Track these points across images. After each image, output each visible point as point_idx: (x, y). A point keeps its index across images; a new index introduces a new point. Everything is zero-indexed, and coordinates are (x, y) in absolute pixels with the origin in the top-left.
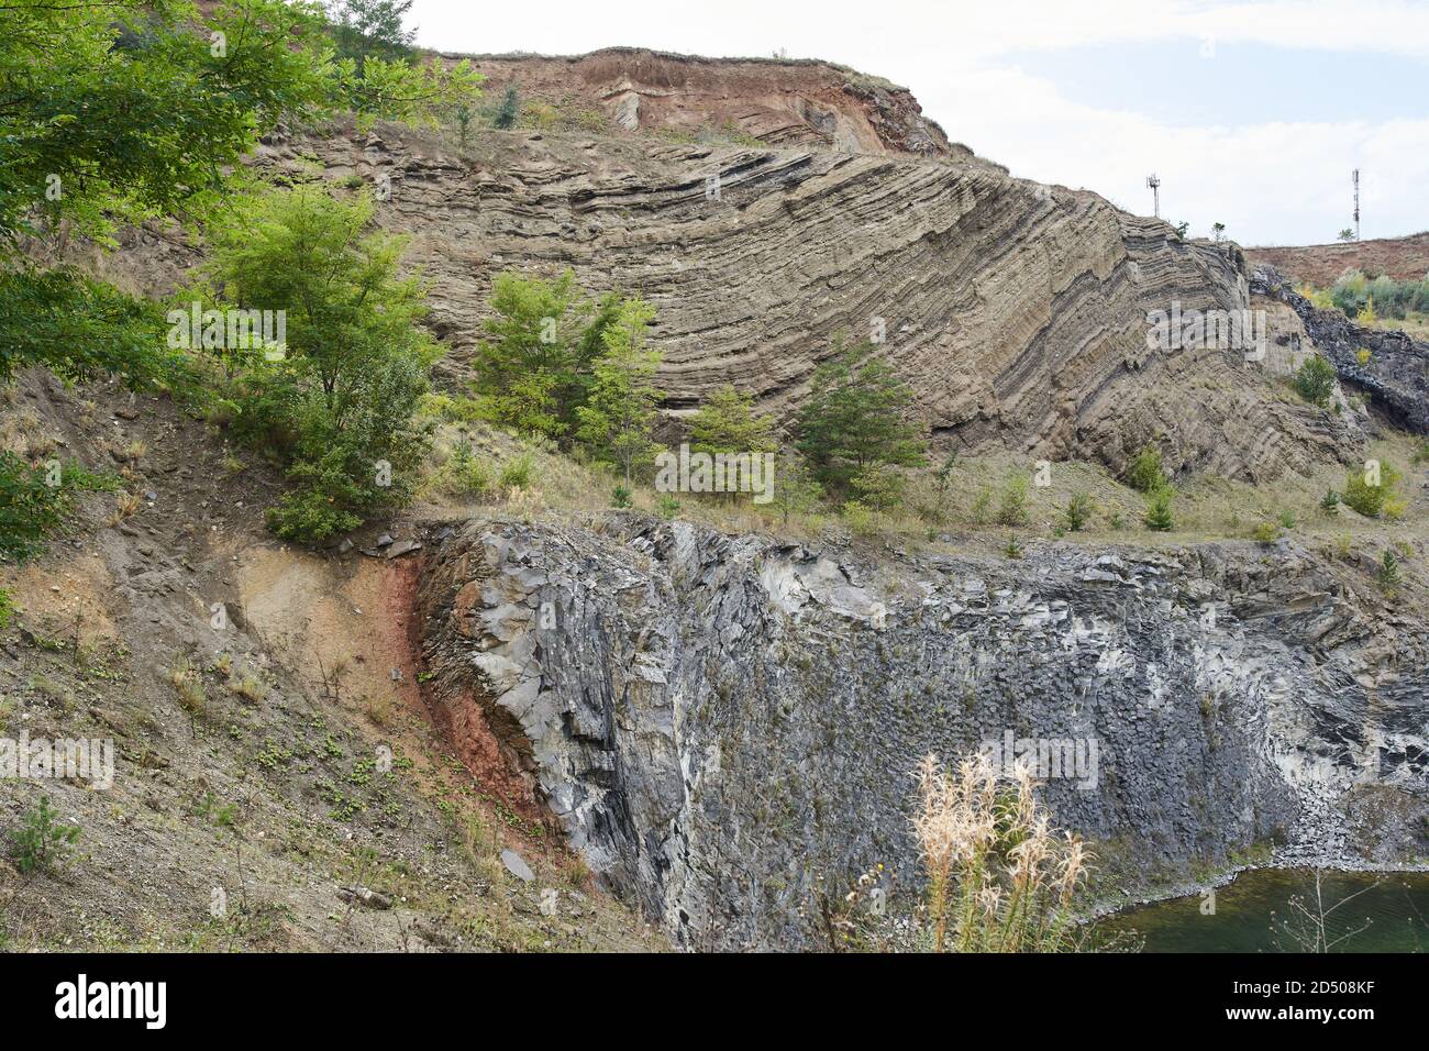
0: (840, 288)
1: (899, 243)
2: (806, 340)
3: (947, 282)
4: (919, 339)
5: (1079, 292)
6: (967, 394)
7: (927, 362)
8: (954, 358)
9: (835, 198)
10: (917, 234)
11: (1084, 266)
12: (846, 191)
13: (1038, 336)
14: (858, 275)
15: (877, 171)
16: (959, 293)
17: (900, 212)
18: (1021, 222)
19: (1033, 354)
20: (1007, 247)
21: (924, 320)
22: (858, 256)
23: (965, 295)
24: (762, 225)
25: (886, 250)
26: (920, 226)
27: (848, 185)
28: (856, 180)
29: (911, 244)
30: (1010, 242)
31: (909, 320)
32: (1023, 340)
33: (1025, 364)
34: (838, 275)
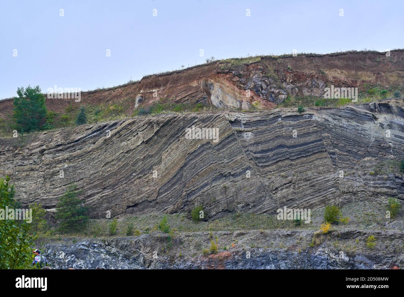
0: (115, 165)
1: (133, 147)
2: (101, 183)
3: (152, 156)
4: (136, 177)
5: (203, 151)
6: (144, 194)
8: (147, 182)
9: (117, 136)
10: (140, 142)
12: (121, 132)
13: (180, 170)
14: (119, 159)
15: (130, 124)
16: (155, 160)
17: (134, 136)
19: (179, 176)
20: (173, 140)
21: (140, 171)
22: (117, 154)
23: (158, 159)
24: (97, 148)
25: (127, 150)
26: (140, 140)
27: (121, 131)
28: (123, 128)
29: (138, 146)
30: (174, 139)
31: (135, 171)
32: (173, 172)
33: (175, 180)
34: (113, 160)
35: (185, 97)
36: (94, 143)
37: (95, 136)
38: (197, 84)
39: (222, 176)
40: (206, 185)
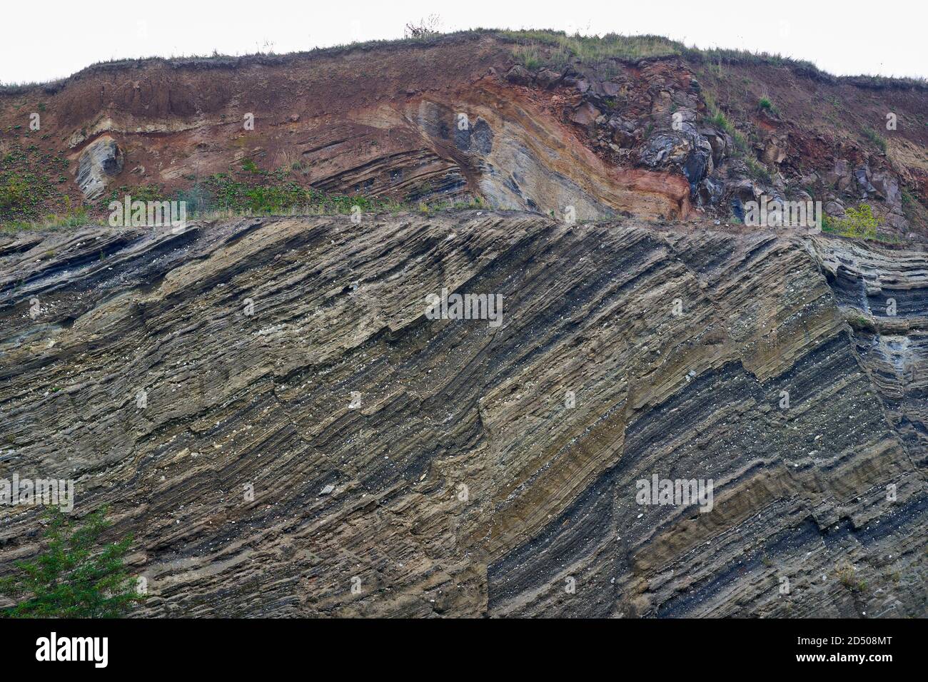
0: (212, 434)
1: (322, 354)
2: (138, 519)
3: (425, 407)
4: (348, 505)
5: (706, 403)
6: (416, 590)
7: (352, 543)
8: (414, 531)
9: (220, 291)
10: (361, 334)
11: (717, 356)
12: (238, 278)
13: (598, 484)
14: (240, 409)
15: (293, 242)
16: (447, 424)
17: (329, 302)
18: (577, 294)
20: (544, 338)
21: (365, 474)
22: (238, 382)
23: (461, 426)
24: (92, 346)
25: (293, 365)
26: (363, 322)
27: (240, 269)
28: (254, 260)
29: (349, 352)
30: (550, 331)
31: (337, 476)
32: (561, 494)
33: (567, 533)
34: (205, 411)
35: (356, 170)
36: (68, 322)
37: (67, 287)
38: (396, 121)
39: (813, 528)
40: (740, 567)
